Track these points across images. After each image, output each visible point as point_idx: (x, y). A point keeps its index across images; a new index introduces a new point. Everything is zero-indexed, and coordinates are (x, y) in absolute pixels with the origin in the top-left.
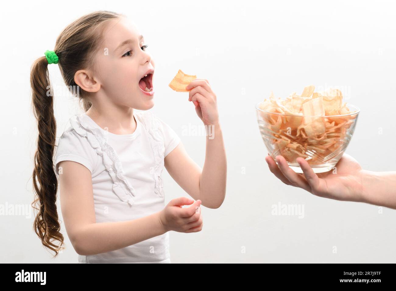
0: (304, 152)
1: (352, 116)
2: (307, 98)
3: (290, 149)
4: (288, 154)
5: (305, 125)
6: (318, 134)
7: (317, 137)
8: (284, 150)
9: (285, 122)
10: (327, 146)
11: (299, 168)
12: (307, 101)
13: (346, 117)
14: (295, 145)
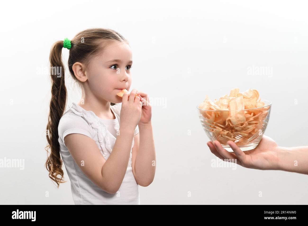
0: (233, 136)
1: (265, 108)
2: (233, 98)
3: (222, 135)
4: (221, 139)
5: (231, 117)
6: (241, 123)
7: (240, 125)
8: (218, 137)
9: (217, 116)
10: (249, 131)
11: (230, 148)
12: (233, 99)
13: (260, 109)
14: (226, 132)
